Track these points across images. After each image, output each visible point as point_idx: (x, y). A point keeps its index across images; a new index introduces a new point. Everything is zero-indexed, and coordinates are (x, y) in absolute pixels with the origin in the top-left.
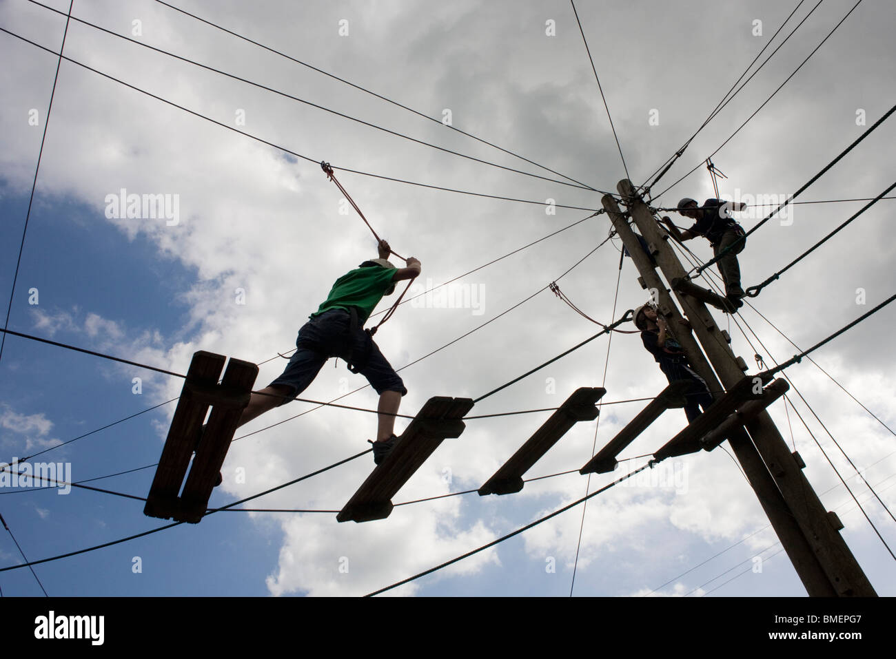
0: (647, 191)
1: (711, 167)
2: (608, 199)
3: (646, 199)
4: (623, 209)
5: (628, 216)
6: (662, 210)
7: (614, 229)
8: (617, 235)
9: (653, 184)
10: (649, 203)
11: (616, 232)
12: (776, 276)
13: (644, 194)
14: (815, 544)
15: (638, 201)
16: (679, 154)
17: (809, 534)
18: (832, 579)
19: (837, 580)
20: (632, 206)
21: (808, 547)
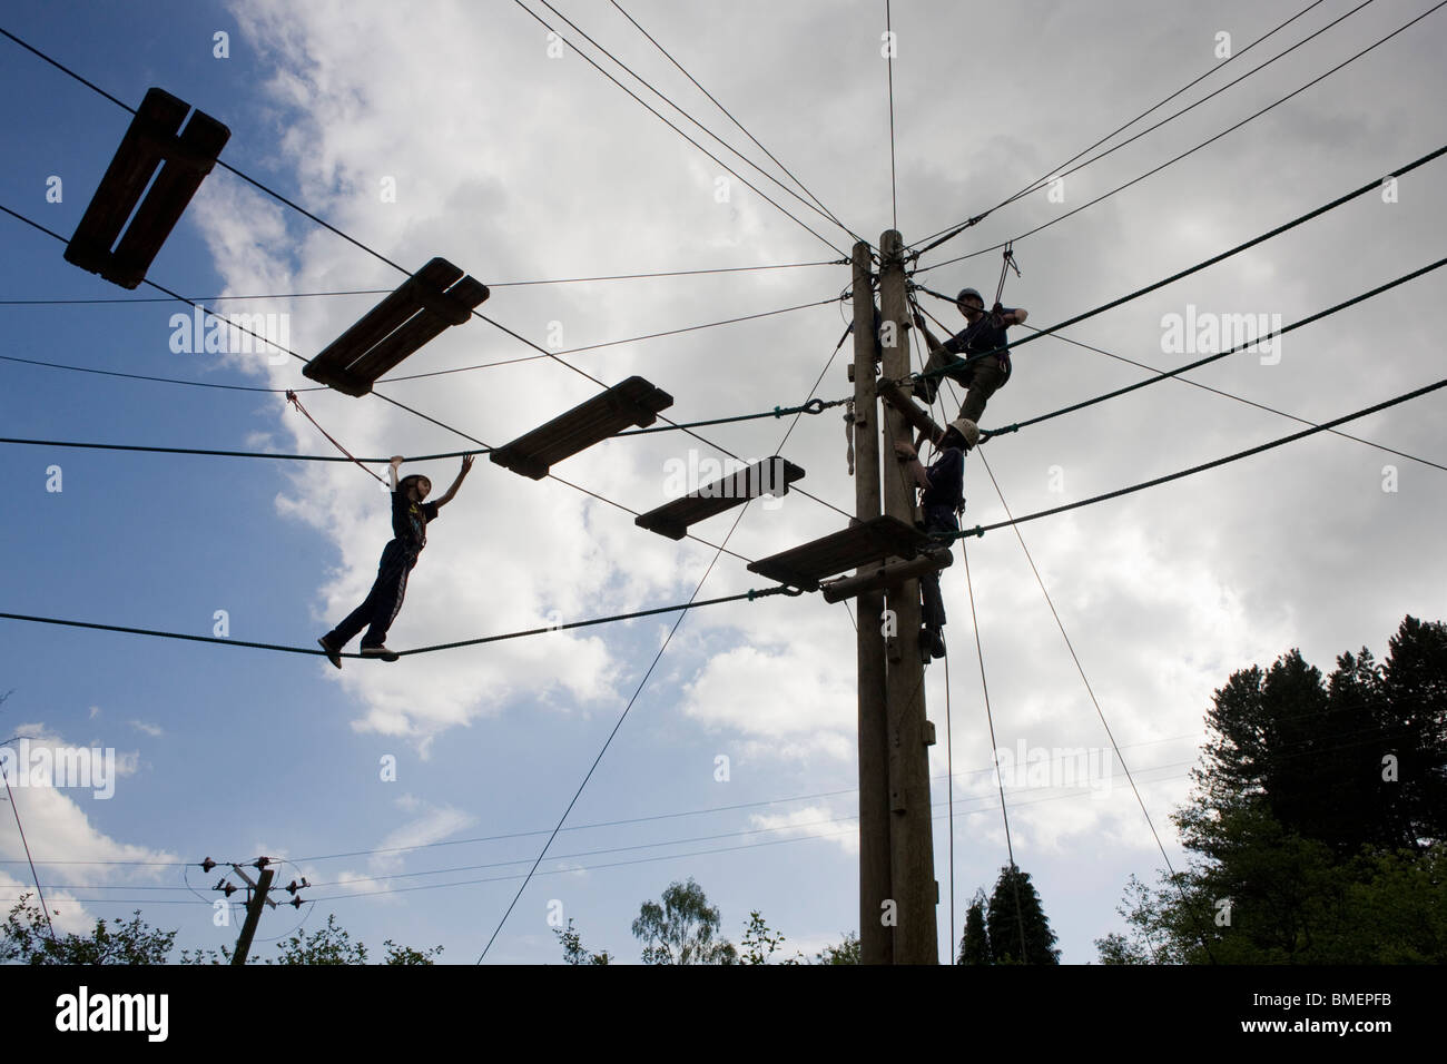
0: (915, 256)
1: (1008, 255)
2: (862, 248)
3: (909, 267)
4: (875, 269)
5: (877, 281)
6: (923, 289)
7: (850, 290)
8: (851, 300)
9: (926, 250)
10: (911, 274)
11: (852, 295)
12: (1015, 428)
13: (909, 259)
14: (895, 752)
15: (897, 265)
16: (972, 222)
17: (892, 737)
18: (891, 793)
19: (895, 795)
20: (886, 269)
21: (885, 751)
